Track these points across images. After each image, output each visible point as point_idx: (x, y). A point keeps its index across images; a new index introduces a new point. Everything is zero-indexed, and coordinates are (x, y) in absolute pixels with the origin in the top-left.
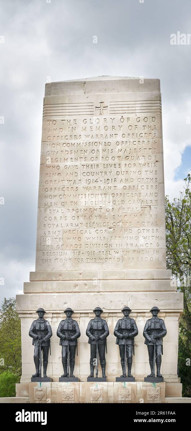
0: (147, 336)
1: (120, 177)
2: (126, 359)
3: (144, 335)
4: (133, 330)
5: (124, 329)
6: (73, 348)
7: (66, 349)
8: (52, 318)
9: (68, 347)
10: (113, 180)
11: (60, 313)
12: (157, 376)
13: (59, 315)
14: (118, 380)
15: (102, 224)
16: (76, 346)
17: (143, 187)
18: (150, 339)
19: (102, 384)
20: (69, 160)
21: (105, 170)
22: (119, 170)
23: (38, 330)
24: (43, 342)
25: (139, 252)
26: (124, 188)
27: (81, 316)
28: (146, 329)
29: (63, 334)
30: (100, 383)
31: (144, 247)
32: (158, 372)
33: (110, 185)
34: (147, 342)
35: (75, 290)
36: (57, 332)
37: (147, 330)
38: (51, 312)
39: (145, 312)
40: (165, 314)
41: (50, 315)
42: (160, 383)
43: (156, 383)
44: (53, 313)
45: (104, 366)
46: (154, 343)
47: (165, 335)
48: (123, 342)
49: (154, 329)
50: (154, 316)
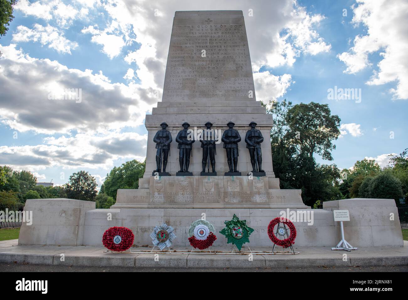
0: (249, 141)
1: (221, 52)
2: (233, 158)
3: (246, 141)
5: (229, 136)
6: (188, 150)
7: (183, 152)
8: (173, 130)
9: (185, 149)
10: (217, 53)
11: (179, 127)
12: (259, 171)
13: (178, 128)
14: (226, 174)
15: (210, 76)
16: (191, 149)
17: (236, 57)
18: (251, 144)
19: (213, 178)
20: (188, 44)
21: (211, 49)
22: (220, 49)
23: (161, 137)
24: (165, 145)
25: (236, 91)
26: (224, 57)
28: (247, 136)
29: (181, 140)
30: (211, 176)
31: (240, 88)
32: (260, 168)
33: (214, 56)
34: (248, 146)
35: (190, 113)
36: (176, 139)
37: (249, 138)
38: (172, 126)
39: (244, 127)
40: (260, 128)
41: (172, 128)
42: (263, 177)
43: (260, 177)
44: (173, 127)
45: (213, 164)
46: (255, 147)
47: (262, 141)
48: (229, 146)
49: (254, 137)
50: (253, 128)
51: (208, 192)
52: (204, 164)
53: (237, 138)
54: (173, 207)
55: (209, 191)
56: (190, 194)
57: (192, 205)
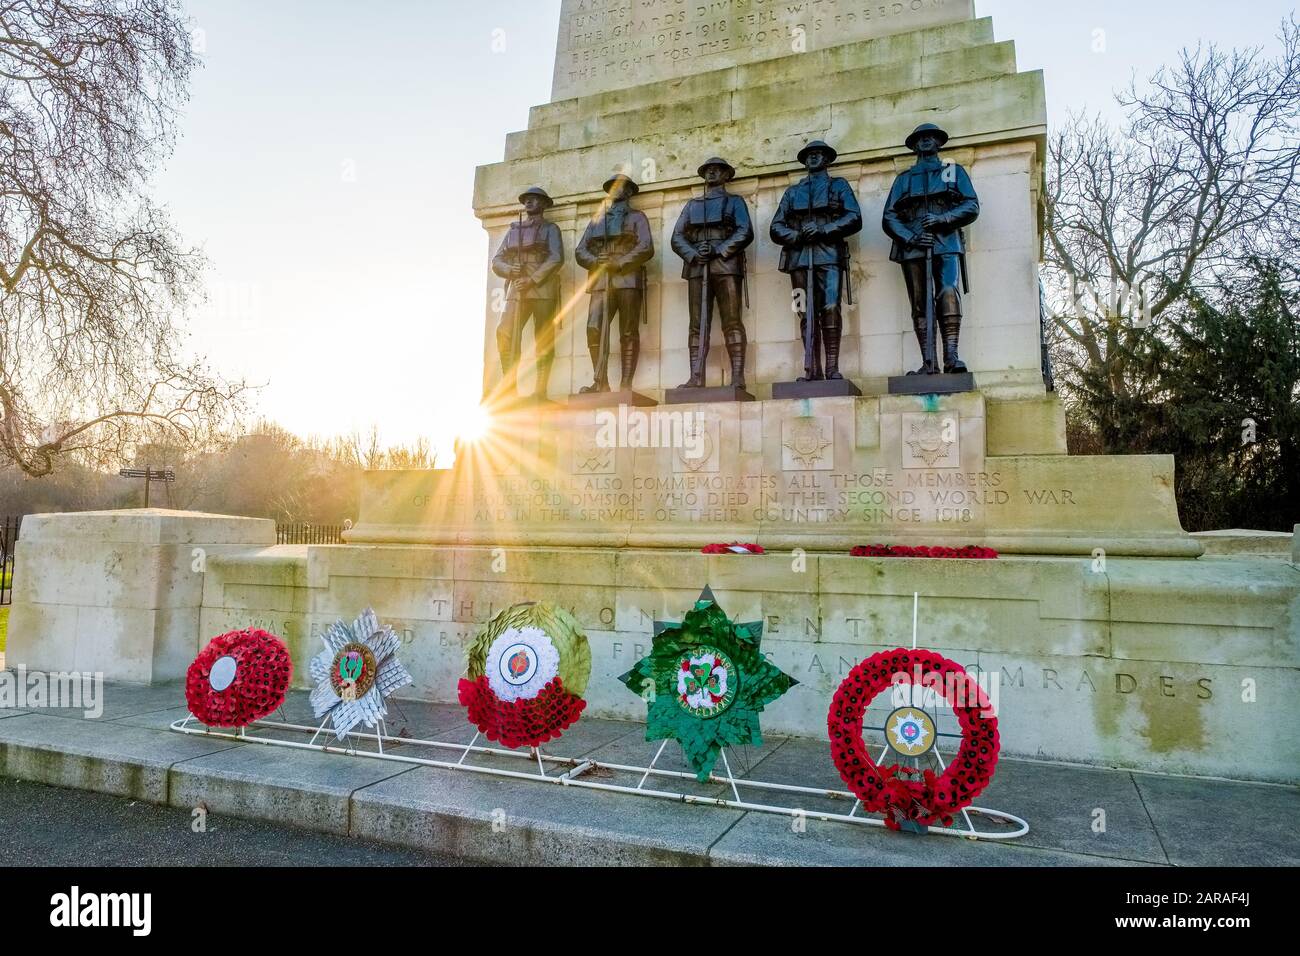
0: (898, 227)
3: (887, 227)
4: (843, 212)
5: (802, 213)
7: (602, 304)
9: (606, 295)
12: (946, 370)
16: (640, 291)
18: (907, 236)
19: (717, 412)
23: (517, 251)
27: (666, 200)
28: (893, 203)
29: (593, 252)
32: (950, 356)
34: (899, 251)
36: (576, 251)
37: (900, 208)
38: (572, 199)
39: (891, 158)
40: (971, 152)
41: (571, 211)
42: (954, 396)
43: (942, 397)
44: (580, 204)
45: (739, 352)
46: (924, 249)
47: (971, 217)
48: (806, 258)
49: (920, 200)
50: (927, 155)
51: (696, 475)
52: (699, 351)
53: (839, 218)
54: (547, 541)
55: (694, 472)
56: (617, 484)
57: (625, 531)
